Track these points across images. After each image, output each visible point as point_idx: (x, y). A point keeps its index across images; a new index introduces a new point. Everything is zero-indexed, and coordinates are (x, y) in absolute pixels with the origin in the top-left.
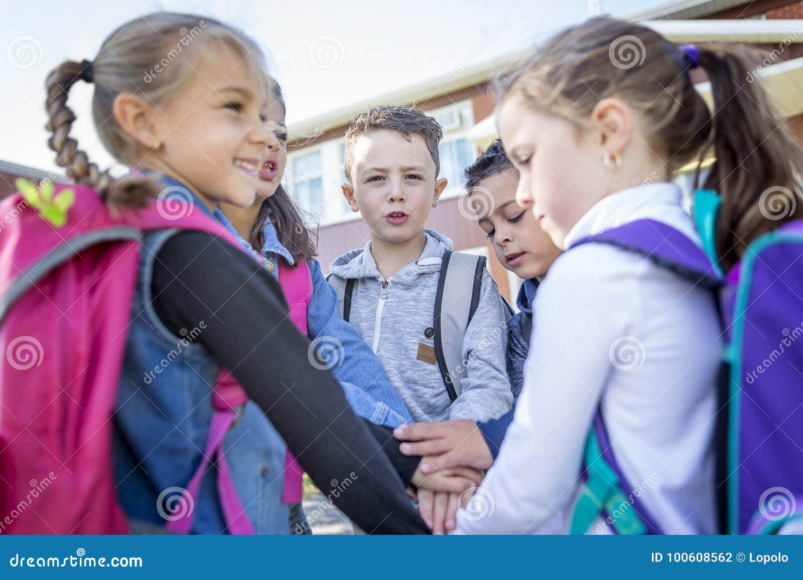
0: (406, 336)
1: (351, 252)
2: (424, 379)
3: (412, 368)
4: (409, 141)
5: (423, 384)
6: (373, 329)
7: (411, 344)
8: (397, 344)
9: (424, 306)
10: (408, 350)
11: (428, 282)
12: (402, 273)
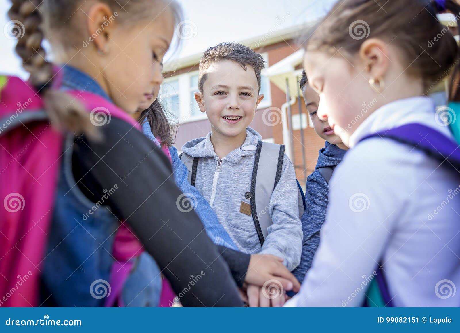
0: (233, 196)
1: (196, 139)
2: (244, 226)
3: (236, 218)
4: (245, 70)
5: (243, 229)
6: (211, 191)
7: (237, 202)
8: (226, 201)
9: (245, 177)
10: (234, 205)
11: (248, 162)
12: (231, 154)
